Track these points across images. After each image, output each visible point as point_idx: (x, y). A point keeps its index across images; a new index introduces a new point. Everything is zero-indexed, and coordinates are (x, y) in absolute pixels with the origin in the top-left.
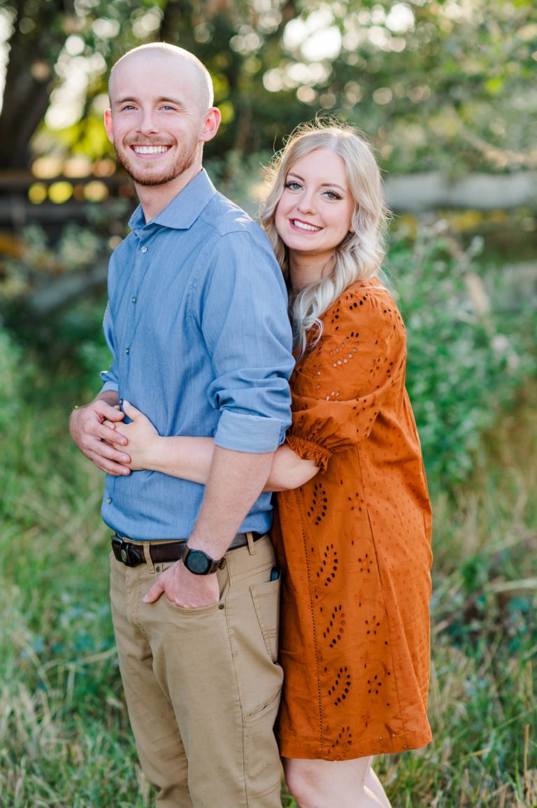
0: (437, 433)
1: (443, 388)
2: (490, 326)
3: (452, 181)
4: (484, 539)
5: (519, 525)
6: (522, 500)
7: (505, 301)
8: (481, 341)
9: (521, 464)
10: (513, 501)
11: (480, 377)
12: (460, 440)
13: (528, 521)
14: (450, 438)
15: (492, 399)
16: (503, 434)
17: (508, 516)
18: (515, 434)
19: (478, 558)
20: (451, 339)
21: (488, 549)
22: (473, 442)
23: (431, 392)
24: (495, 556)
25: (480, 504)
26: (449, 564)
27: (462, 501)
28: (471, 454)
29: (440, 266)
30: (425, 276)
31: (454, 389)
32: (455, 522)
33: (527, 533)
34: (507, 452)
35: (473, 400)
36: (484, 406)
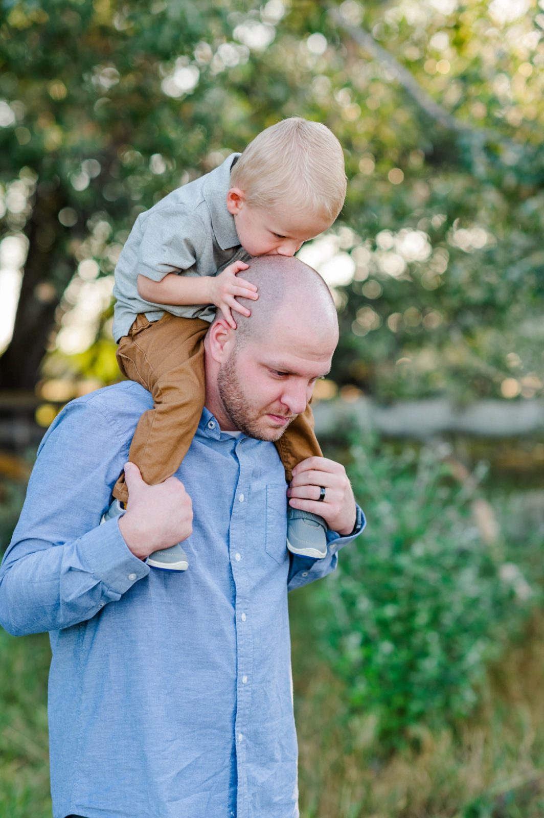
0: (441, 665)
1: (448, 620)
2: (497, 555)
3: (461, 407)
4: (488, 778)
5: (526, 764)
6: (529, 738)
7: (514, 528)
8: (488, 571)
9: (529, 699)
10: (520, 737)
11: (485, 607)
12: (464, 674)
13: (535, 760)
14: (454, 672)
15: (500, 630)
16: (511, 668)
17: (515, 755)
18: (524, 667)
19: (482, 799)
20: (456, 568)
21: (493, 790)
22: (480, 676)
23: (435, 622)
24: (499, 798)
25: (486, 741)
26: (452, 805)
27: (467, 737)
28: (476, 689)
29: (443, 493)
30: (428, 502)
31: (459, 620)
32: (459, 760)
33: (533, 773)
34: (515, 687)
35: (479, 631)
36: (491, 638)
